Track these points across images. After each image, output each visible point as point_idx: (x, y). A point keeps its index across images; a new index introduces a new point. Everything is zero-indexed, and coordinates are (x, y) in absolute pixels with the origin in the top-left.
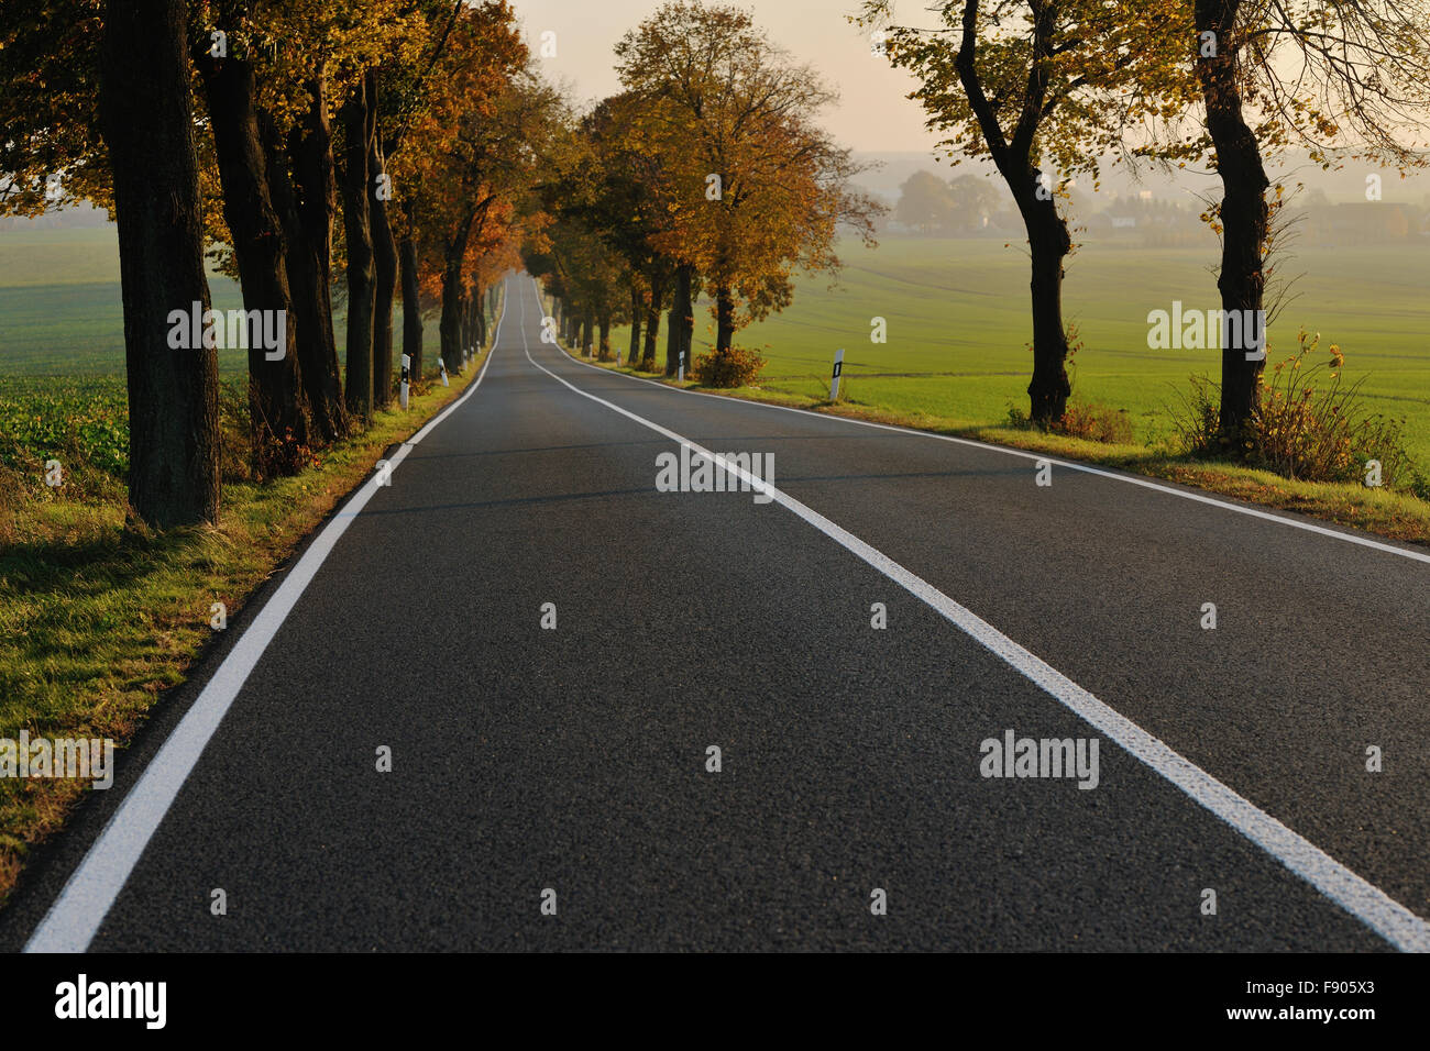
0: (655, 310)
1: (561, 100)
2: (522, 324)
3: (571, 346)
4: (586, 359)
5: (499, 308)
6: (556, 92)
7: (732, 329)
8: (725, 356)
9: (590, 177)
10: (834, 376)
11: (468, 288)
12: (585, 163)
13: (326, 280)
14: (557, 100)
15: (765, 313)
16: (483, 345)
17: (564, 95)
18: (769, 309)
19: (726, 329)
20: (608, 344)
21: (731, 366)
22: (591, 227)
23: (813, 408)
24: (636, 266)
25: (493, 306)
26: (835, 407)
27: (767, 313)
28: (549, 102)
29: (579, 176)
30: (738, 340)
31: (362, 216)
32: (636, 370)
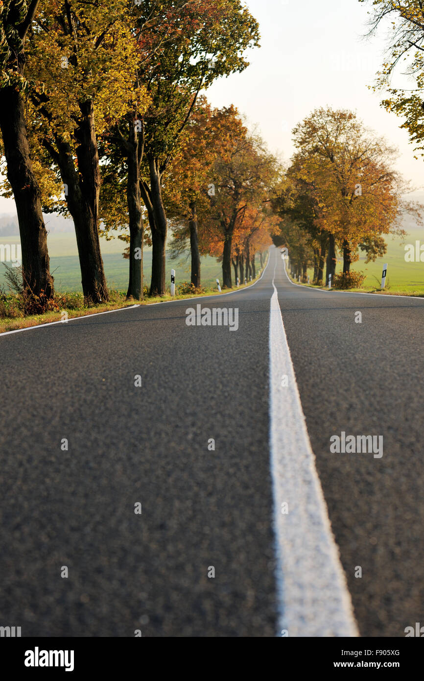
0: (323, 257)
1: (276, 160)
2: (275, 269)
3: (293, 277)
4: (298, 283)
5: (265, 262)
6: (275, 156)
7: (350, 262)
8: (346, 275)
9: (291, 196)
10: (383, 277)
11: (240, 250)
12: (288, 190)
13: (95, 221)
14: (274, 160)
15: (374, 257)
16: (254, 277)
17: (278, 158)
18: (377, 255)
19: (347, 263)
20: (306, 275)
21: (350, 279)
22: (294, 219)
23: (372, 292)
24: (314, 236)
25: (262, 261)
26: (382, 291)
27: (376, 257)
28: (271, 161)
29: (285, 195)
30: (354, 267)
31: (136, 197)
32: (314, 285)
